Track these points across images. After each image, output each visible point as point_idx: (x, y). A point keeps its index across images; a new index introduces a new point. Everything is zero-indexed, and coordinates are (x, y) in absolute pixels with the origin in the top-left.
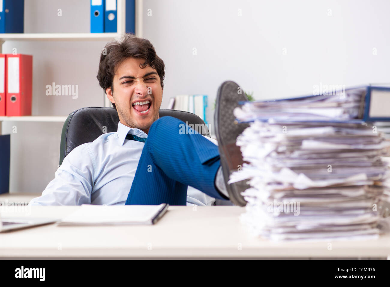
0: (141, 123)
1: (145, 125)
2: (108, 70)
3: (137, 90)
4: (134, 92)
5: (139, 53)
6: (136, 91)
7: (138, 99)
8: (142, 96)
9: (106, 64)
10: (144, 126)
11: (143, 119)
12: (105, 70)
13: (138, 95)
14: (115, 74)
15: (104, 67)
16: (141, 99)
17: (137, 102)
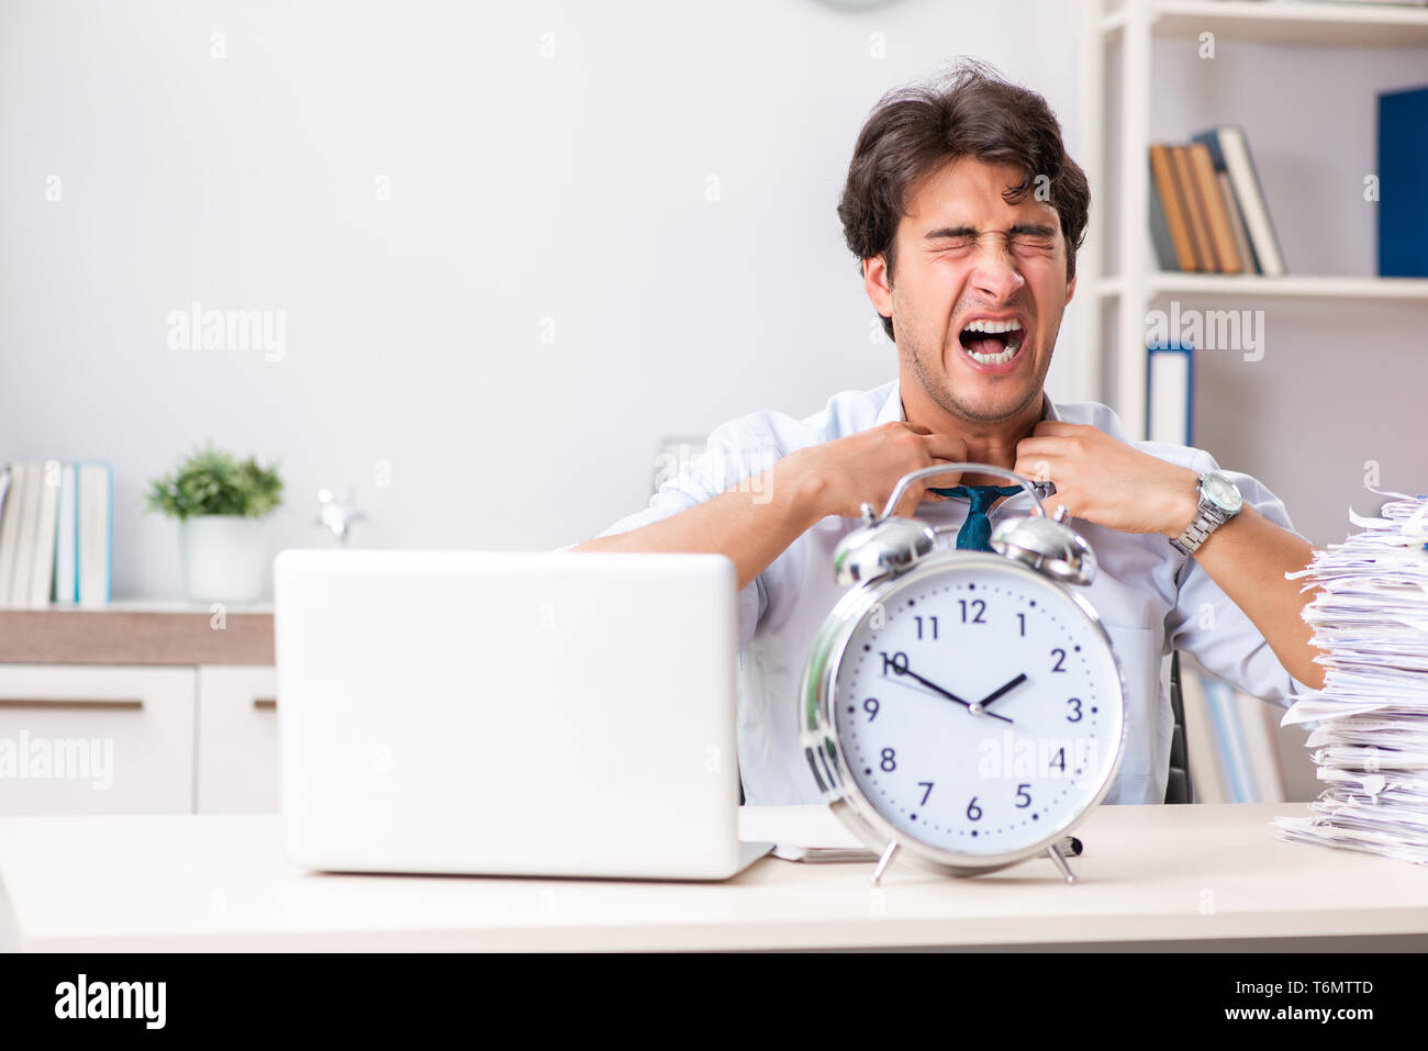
0: (982, 399)
1: (994, 407)
2: (880, 191)
3: (982, 275)
4: (968, 284)
5: (1005, 146)
6: (975, 282)
7: (979, 310)
8: (998, 299)
9: (877, 168)
10: (990, 408)
11: (991, 382)
12: (869, 190)
13: (983, 294)
14: (907, 211)
15: (867, 179)
16: (993, 311)
17: (975, 319)
